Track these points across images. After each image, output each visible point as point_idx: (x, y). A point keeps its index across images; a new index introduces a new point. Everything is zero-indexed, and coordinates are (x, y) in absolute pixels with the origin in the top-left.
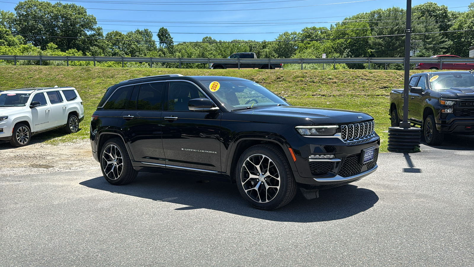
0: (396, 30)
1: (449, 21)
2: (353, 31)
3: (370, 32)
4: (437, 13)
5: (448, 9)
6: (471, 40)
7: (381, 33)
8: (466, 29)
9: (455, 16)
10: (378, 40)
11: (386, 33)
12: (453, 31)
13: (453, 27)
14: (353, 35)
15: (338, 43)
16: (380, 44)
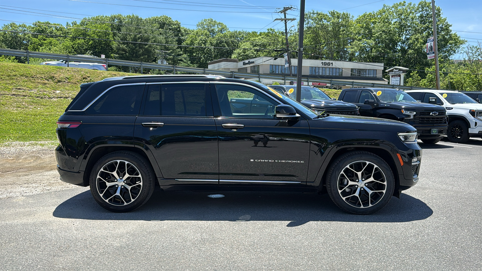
0: (139, 38)
1: (182, 35)
2: (94, 33)
3: (113, 37)
4: (172, 27)
5: (181, 25)
6: (201, 56)
7: (124, 39)
8: (196, 45)
9: (187, 32)
10: (122, 45)
11: (129, 39)
12: (186, 46)
13: (186, 42)
14: (95, 37)
15: (79, 43)
16: (123, 50)
